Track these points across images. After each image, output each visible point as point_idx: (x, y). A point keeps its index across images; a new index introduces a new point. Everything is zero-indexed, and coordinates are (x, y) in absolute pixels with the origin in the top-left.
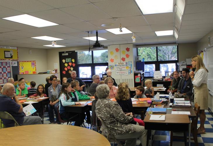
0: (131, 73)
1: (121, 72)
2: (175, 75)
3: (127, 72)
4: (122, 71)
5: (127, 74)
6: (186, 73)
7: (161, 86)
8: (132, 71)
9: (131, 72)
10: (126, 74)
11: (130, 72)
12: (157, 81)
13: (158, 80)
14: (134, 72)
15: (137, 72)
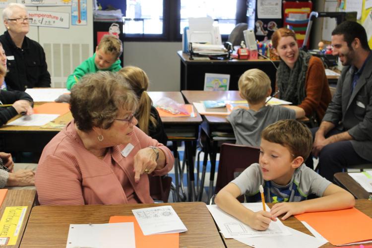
0: (83, 22)
1: (39, 16)
2: (285, 47)
3: (66, 17)
4: (42, 11)
5: (65, 24)
6: (345, 44)
7: (221, 80)
8: (85, 13)
9: (81, 15)
10: (58, 23)
11: (76, 13)
12: (208, 59)
13: (212, 57)
14: (94, 16)
15: (106, 15)
